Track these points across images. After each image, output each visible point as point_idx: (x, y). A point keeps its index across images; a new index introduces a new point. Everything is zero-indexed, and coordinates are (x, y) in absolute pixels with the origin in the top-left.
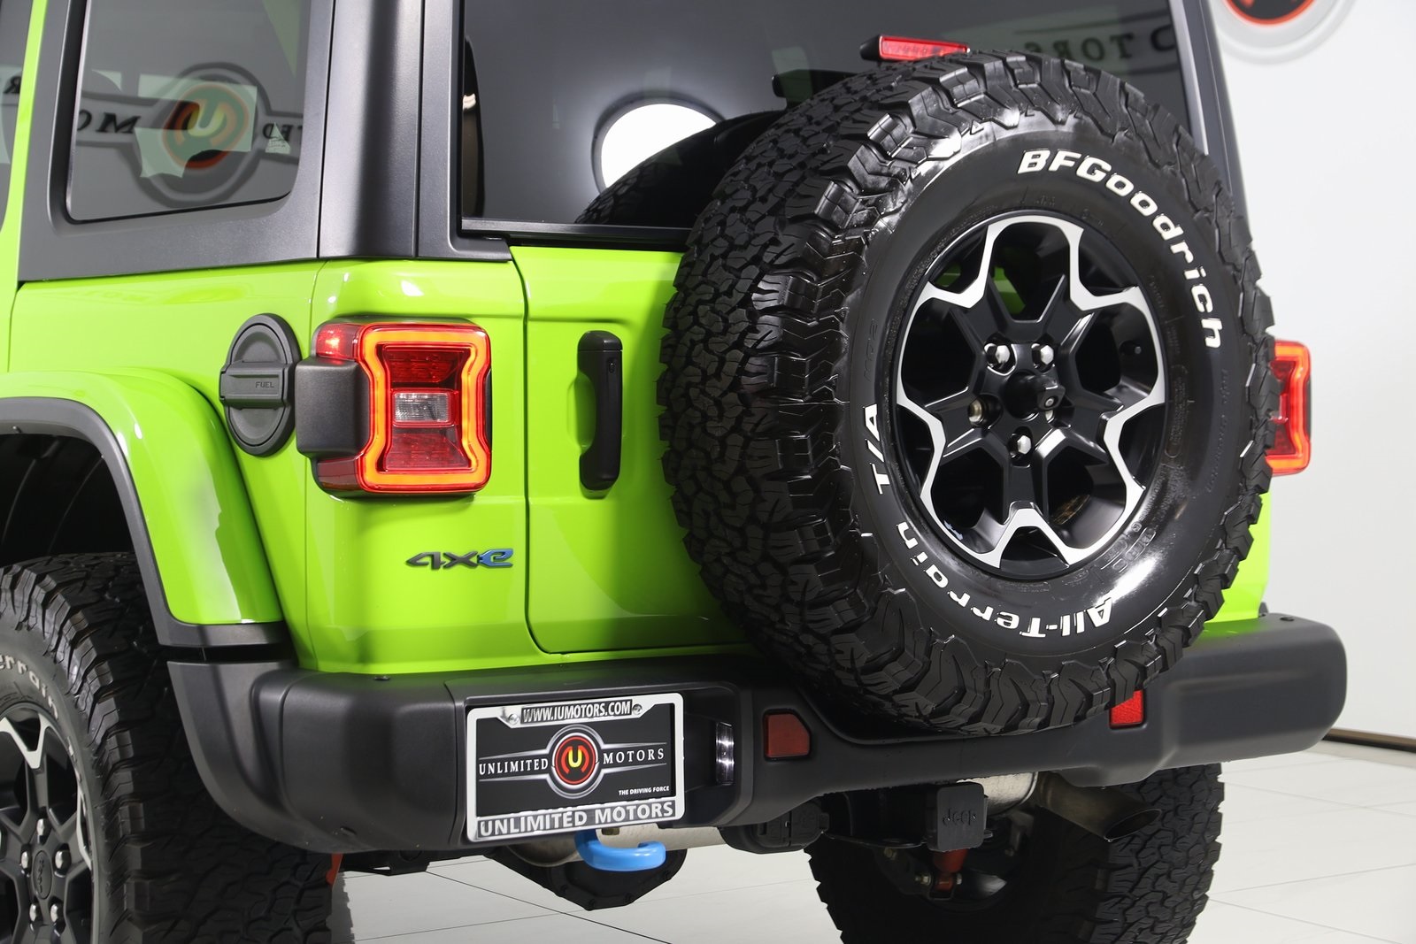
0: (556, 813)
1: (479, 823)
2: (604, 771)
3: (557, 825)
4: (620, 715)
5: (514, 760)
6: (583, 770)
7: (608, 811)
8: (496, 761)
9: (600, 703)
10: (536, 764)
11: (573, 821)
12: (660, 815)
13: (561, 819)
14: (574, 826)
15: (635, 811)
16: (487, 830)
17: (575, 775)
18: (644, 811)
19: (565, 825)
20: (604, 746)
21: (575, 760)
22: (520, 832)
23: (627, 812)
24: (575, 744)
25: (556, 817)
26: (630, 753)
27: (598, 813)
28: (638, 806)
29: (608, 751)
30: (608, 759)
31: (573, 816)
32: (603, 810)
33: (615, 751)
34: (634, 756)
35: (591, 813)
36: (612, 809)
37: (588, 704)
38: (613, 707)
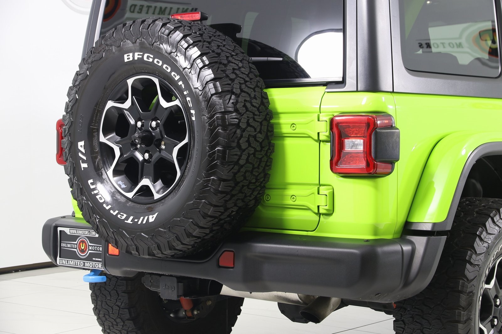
0: (77, 261)
1: (60, 259)
2: (90, 251)
3: (76, 265)
4: (93, 235)
5: (69, 243)
6: (84, 250)
7: (88, 263)
8: (65, 243)
9: (87, 231)
10: (74, 246)
11: (80, 264)
12: (101, 268)
13: (77, 263)
14: (80, 266)
15: (95, 265)
16: (61, 262)
17: (83, 251)
18: (97, 266)
19: (78, 265)
20: (90, 244)
21: (83, 247)
22: (68, 265)
23: (93, 265)
24: (83, 242)
25: (76, 262)
26: (96, 247)
27: (86, 263)
28: (96, 263)
29: (91, 246)
30: (90, 248)
31: (80, 263)
32: (87, 263)
33: (92, 246)
34: (97, 248)
35: (84, 263)
36: (90, 263)
37: (84, 230)
38: (91, 232)
